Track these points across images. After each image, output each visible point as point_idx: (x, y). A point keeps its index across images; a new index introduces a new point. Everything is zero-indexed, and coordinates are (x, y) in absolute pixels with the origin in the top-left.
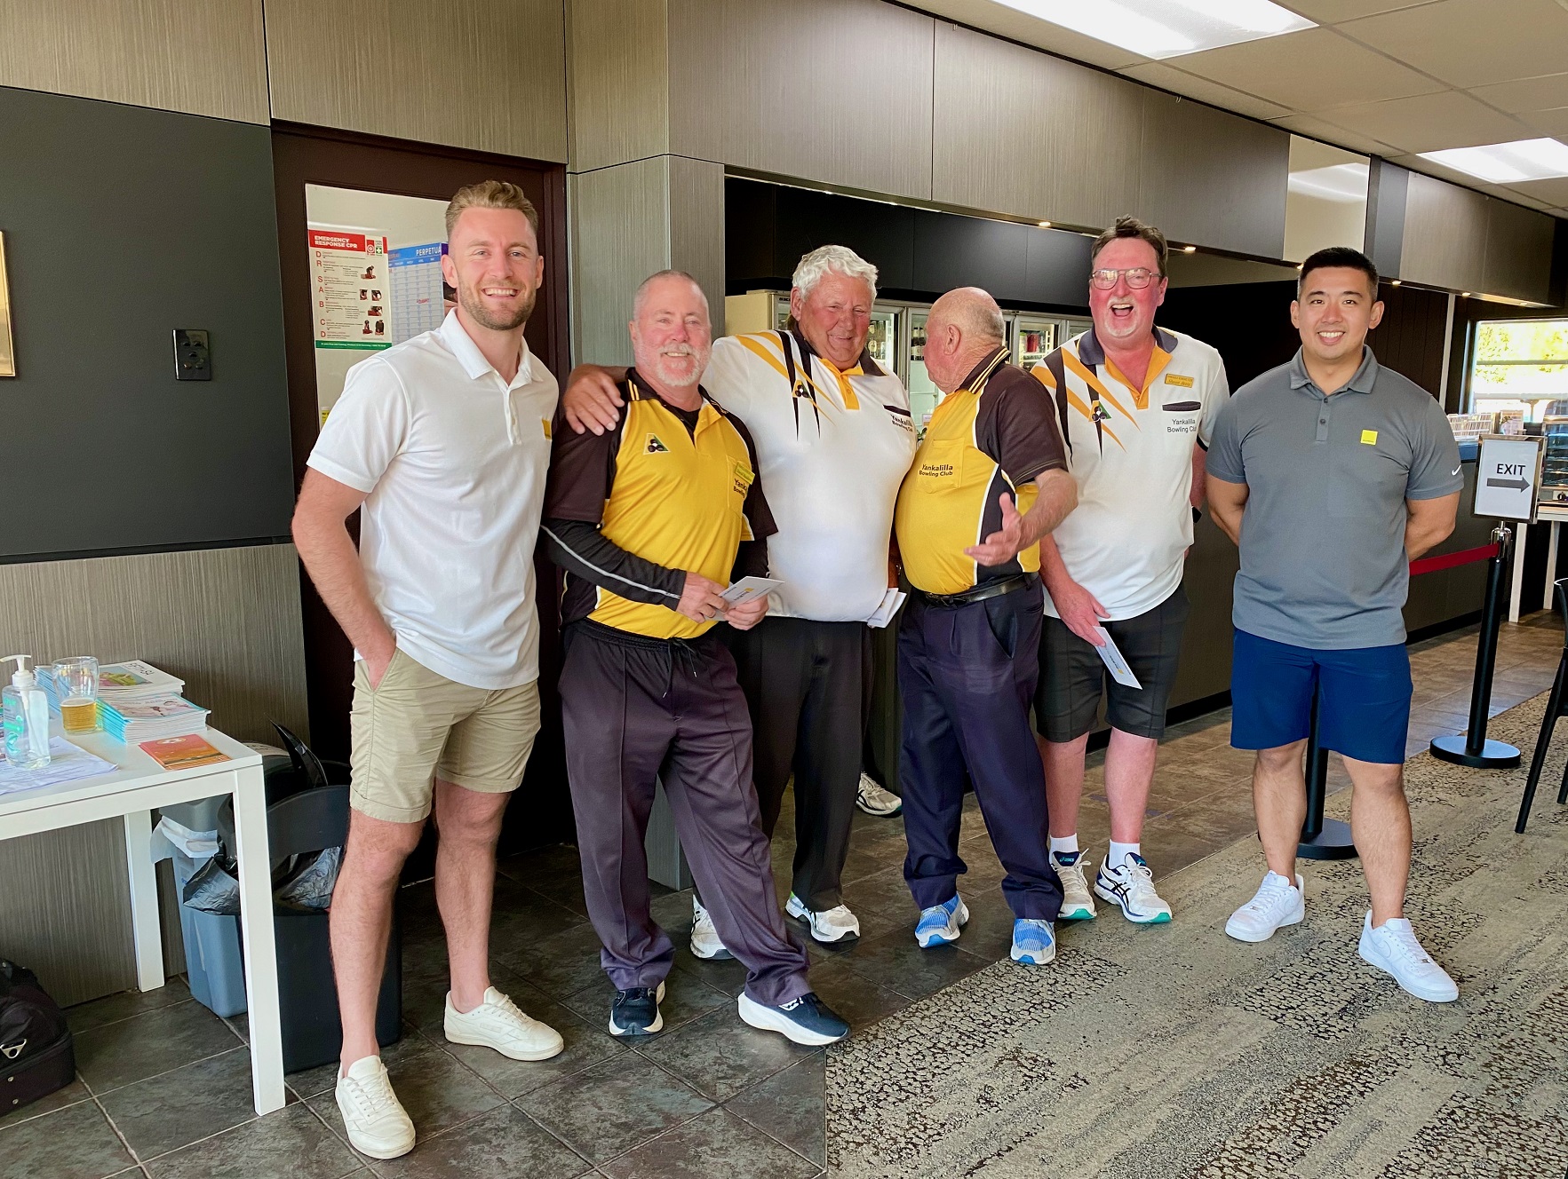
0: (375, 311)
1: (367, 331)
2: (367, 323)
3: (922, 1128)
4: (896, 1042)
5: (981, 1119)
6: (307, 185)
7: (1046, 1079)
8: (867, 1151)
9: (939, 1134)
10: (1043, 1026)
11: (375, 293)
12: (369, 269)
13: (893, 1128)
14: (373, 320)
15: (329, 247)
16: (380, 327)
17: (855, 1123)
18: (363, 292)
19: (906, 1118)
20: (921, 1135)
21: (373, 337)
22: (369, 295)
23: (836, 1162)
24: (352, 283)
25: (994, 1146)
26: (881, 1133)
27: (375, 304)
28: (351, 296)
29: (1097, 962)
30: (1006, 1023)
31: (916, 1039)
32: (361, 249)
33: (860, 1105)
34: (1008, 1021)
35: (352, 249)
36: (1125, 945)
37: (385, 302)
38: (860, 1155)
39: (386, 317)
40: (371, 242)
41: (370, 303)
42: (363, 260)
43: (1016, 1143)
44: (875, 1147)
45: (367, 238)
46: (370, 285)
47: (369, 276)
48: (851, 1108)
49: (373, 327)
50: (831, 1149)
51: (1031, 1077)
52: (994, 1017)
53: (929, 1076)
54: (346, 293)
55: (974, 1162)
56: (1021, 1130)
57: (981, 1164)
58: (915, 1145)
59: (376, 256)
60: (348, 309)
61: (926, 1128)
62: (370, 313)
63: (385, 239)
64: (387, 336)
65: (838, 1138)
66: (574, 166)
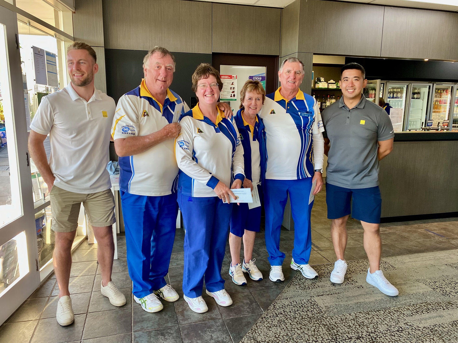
0: (233, 92)
1: (231, 96)
2: (231, 95)
3: (313, 286)
4: (320, 269)
5: (329, 287)
6: (221, 66)
7: (353, 284)
8: (298, 286)
9: (317, 288)
10: (361, 275)
11: (234, 88)
12: (233, 83)
13: (307, 284)
14: (233, 94)
15: (224, 78)
16: (234, 96)
17: (299, 281)
18: (231, 88)
19: (311, 283)
20: (312, 287)
21: (233, 98)
22: (232, 88)
23: (289, 286)
24: (229, 86)
25: (328, 293)
26: (303, 284)
27: (233, 90)
28: (228, 89)
29: (389, 266)
30: (352, 272)
31: (325, 270)
32: (231, 78)
33: (302, 278)
34: (353, 272)
35: (229, 78)
36: (402, 264)
37: (236, 90)
38: (295, 287)
39: (235, 93)
40: (233, 77)
41: (232, 90)
42: (231, 81)
43: (334, 294)
44: (300, 286)
45: (233, 76)
46: (233, 86)
47: (232, 84)
48: (300, 278)
49: (233, 96)
50: (290, 284)
51: (349, 283)
52: (350, 270)
53: (323, 277)
54: (227, 88)
55: (321, 294)
56: (337, 292)
57: (322, 295)
58: (309, 288)
59: (234, 80)
60: (227, 92)
61: (314, 286)
62: (232, 93)
63: (236, 76)
64: (235, 98)
65: (293, 283)
66: (281, 55)
